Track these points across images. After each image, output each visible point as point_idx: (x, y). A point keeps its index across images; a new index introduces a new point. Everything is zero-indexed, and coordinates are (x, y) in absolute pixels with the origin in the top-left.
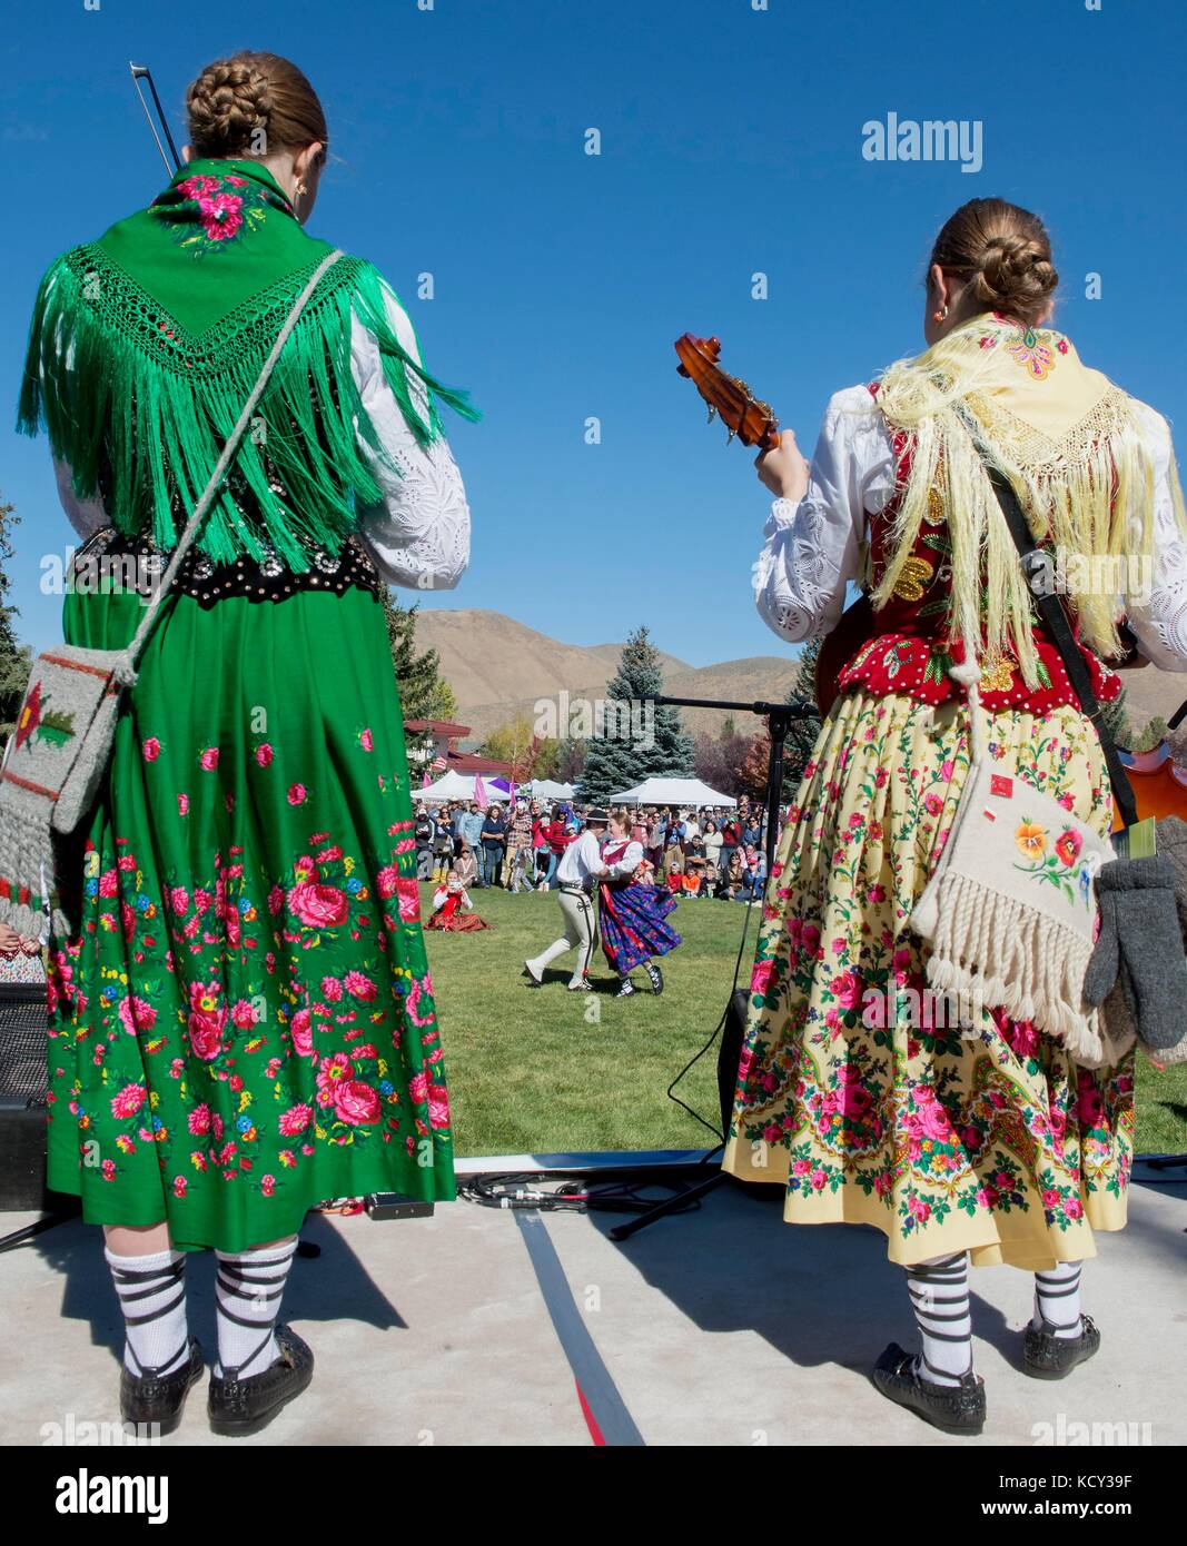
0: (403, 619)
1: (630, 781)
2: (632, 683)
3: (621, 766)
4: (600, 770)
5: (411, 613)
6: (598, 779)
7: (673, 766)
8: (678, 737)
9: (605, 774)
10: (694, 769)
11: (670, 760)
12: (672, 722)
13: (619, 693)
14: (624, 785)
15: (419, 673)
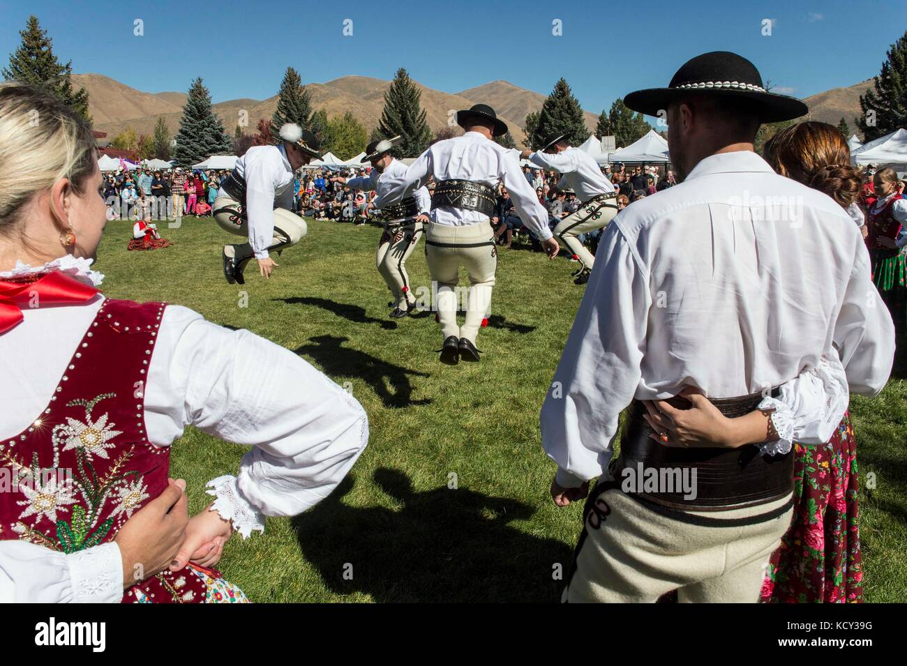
0: (63, 70)
1: (201, 158)
2: (196, 107)
3: (195, 150)
4: (184, 153)
5: (67, 67)
6: (183, 157)
7: (223, 150)
8: (224, 134)
9: (187, 154)
10: (232, 151)
11: (220, 147)
12: (219, 127)
13: (190, 112)
14: (198, 160)
15: (77, 102)
